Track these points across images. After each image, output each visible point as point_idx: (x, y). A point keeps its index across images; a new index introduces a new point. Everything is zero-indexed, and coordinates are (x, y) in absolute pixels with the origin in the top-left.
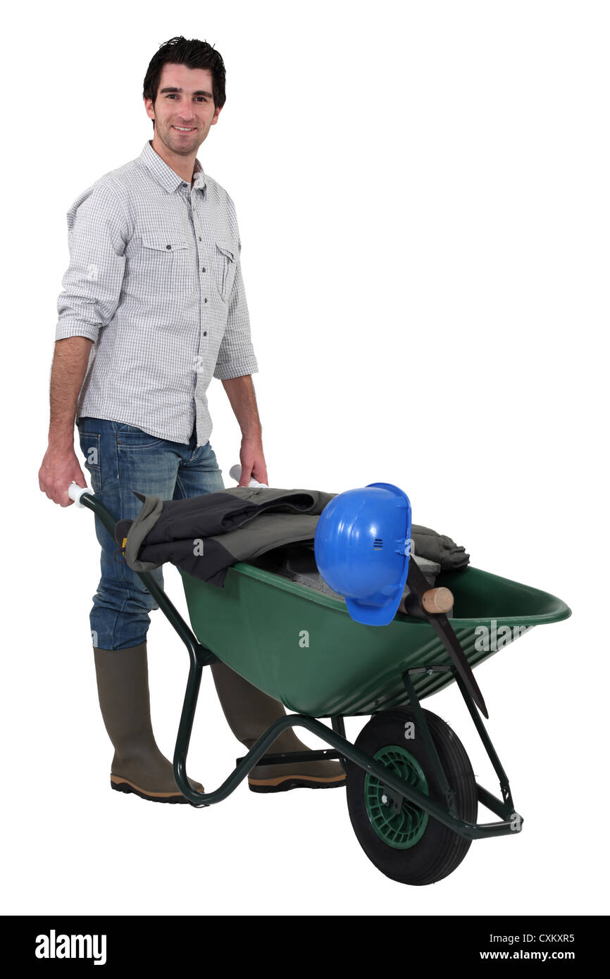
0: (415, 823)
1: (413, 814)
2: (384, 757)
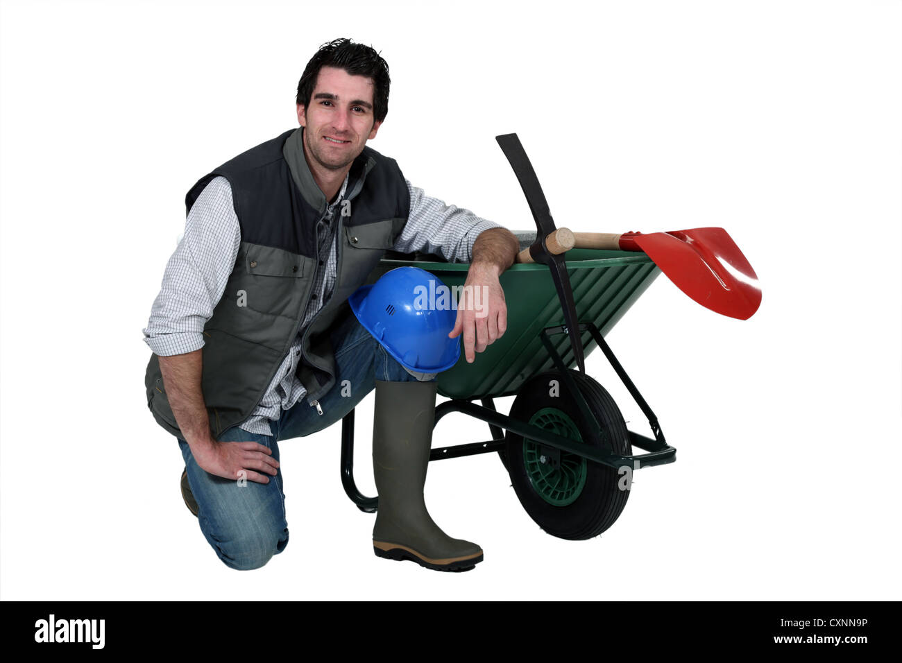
0: (572, 481)
1: (569, 472)
2: (539, 421)
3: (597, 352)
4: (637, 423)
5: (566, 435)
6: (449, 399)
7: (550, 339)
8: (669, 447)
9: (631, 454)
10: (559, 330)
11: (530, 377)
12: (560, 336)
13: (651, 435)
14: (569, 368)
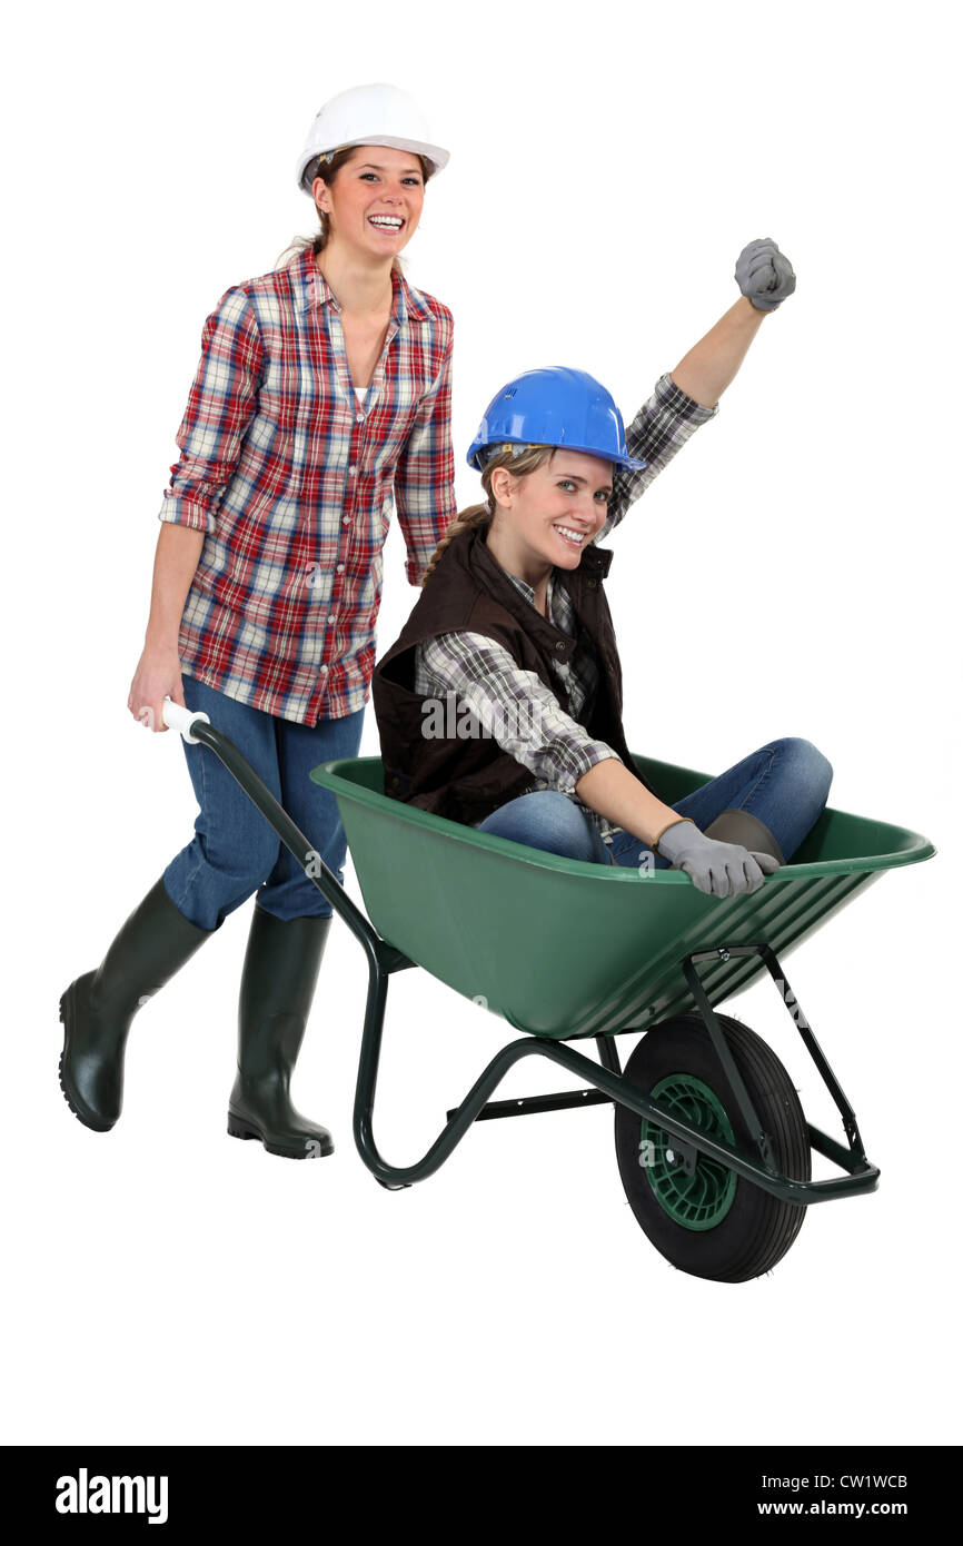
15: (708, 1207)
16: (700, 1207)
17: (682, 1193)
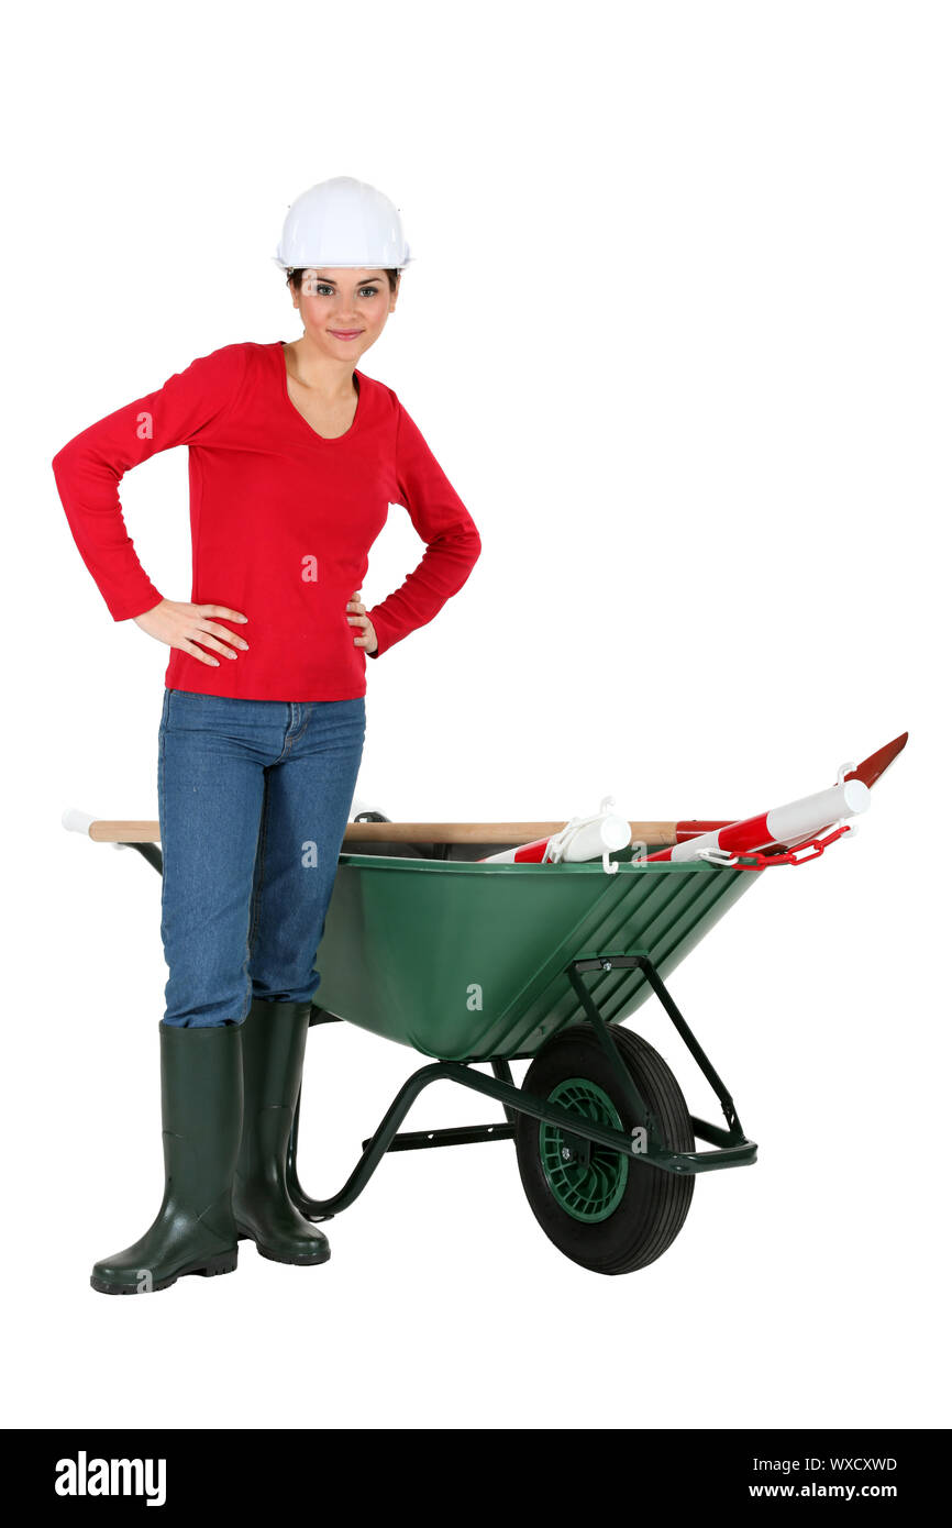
3: (653, 1001)
4: (702, 1104)
5: (596, 1117)
6: (435, 1061)
7: (583, 978)
8: (747, 1142)
9: (694, 1150)
10: (597, 964)
11: (552, 1033)
12: (599, 975)
13: (722, 1123)
14: (612, 1022)
15: (596, 1202)
16: (589, 1201)
17: (573, 1185)
